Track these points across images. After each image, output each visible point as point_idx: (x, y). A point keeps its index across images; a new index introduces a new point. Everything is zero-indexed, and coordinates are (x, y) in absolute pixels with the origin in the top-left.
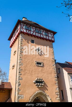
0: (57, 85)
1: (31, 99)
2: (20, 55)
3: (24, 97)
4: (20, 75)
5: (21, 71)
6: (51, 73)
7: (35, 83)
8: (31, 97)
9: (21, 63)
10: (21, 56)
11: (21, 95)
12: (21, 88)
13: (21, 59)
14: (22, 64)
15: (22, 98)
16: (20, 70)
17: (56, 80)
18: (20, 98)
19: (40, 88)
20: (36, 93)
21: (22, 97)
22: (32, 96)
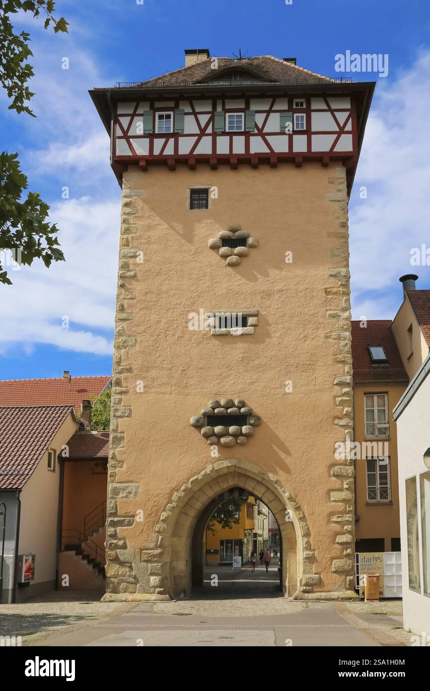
0: (345, 427)
1: (175, 497)
2: (122, 297)
3: (140, 490)
4: (121, 393)
5: (123, 376)
6: (310, 365)
7: (198, 426)
8: (177, 489)
9: (123, 338)
10: (125, 302)
11: (125, 485)
12: (124, 453)
13: (124, 316)
14: (131, 341)
15: (132, 495)
16: (120, 373)
17: (338, 399)
18: (121, 495)
19: (226, 446)
20: (203, 473)
21: (129, 490)
22: (183, 488)
